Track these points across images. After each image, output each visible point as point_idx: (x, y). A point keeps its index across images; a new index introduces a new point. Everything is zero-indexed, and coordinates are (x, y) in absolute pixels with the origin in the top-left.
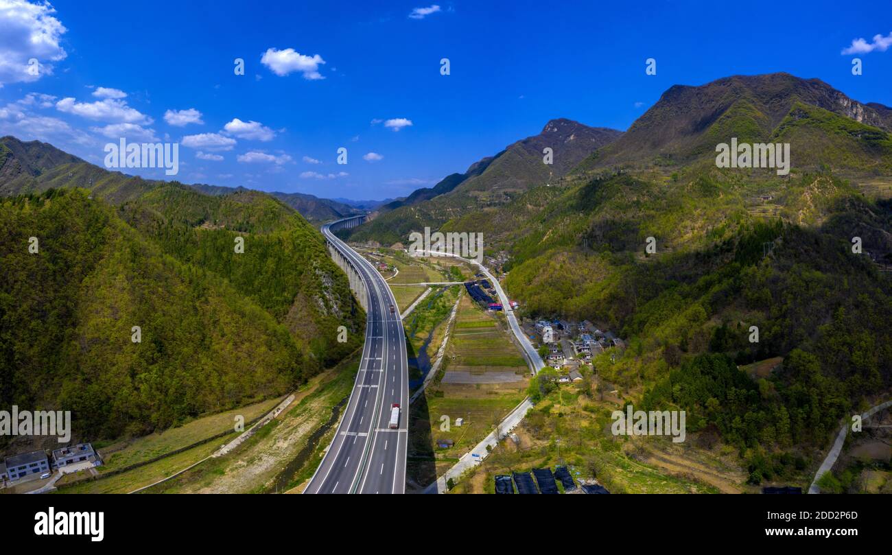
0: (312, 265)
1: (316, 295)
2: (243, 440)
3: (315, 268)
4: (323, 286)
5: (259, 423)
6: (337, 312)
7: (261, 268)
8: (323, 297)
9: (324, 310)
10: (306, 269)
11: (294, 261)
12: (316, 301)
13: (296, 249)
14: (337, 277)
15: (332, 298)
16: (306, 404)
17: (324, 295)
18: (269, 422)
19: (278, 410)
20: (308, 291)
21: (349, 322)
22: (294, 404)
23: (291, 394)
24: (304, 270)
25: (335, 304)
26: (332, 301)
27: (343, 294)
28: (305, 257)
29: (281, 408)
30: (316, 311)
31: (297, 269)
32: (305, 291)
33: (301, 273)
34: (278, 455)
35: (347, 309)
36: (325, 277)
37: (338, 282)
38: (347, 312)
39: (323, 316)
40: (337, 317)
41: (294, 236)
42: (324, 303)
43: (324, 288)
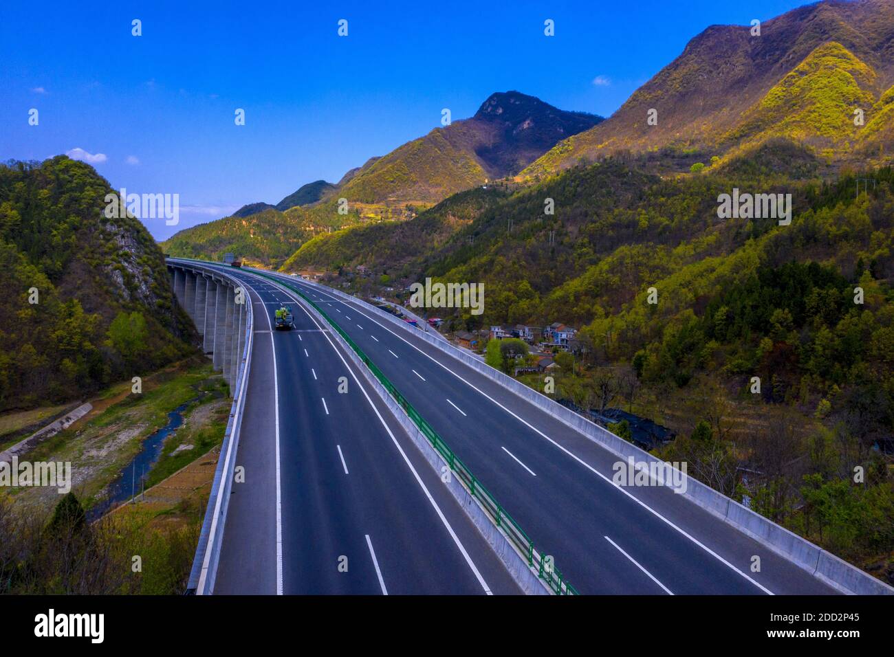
1: (108, 265)
2: (17, 455)
4: (121, 252)
5: (38, 433)
6: (146, 297)
8: (123, 269)
9: (124, 291)
10: (85, 222)
11: (60, 207)
12: (108, 276)
13: (62, 188)
14: (146, 240)
15: (139, 272)
16: (117, 413)
17: (123, 266)
18: (56, 433)
19: (68, 419)
20: (91, 258)
21: (168, 315)
22: (93, 413)
23: (84, 402)
24: (81, 225)
25: (143, 283)
26: (138, 278)
27: (157, 269)
28: (83, 201)
29: (72, 417)
30: (107, 292)
31: (68, 220)
32: (85, 257)
33: (75, 228)
34: (96, 464)
35: (164, 294)
36: (123, 237)
37: (148, 250)
38: (165, 298)
39: (121, 301)
40: (146, 305)
41: (57, 167)
42: (124, 279)
43: (121, 256)
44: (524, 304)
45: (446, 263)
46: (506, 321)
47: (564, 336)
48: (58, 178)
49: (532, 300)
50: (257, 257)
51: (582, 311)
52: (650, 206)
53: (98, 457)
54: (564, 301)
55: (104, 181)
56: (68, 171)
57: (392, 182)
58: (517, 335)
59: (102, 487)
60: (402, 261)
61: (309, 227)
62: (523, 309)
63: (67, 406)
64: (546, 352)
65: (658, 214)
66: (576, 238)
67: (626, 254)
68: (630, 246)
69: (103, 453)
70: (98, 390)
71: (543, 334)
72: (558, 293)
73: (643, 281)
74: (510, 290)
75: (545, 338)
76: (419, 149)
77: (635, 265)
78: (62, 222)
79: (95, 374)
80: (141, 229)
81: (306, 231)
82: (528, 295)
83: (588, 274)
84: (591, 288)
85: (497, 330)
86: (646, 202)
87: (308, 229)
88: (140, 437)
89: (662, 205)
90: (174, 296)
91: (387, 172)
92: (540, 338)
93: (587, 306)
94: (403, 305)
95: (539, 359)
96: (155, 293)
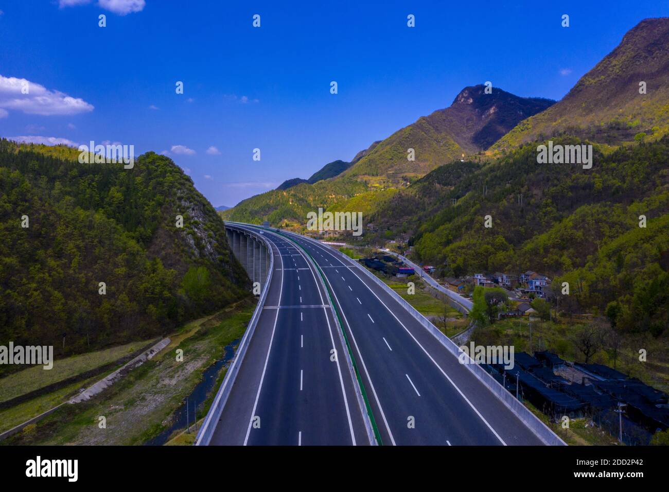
0: (175, 194)
1: (183, 231)
2: (111, 383)
3: (180, 199)
4: (192, 221)
5: (128, 364)
6: (211, 254)
7: (102, 199)
8: (194, 234)
9: (195, 250)
10: (167, 199)
11: (150, 189)
12: (184, 239)
13: (151, 175)
14: (209, 211)
15: (205, 236)
16: (188, 346)
17: (194, 231)
18: (142, 363)
19: (152, 352)
20: (172, 226)
21: (227, 267)
22: (171, 346)
23: (164, 337)
24: (164, 201)
25: (208, 243)
26: (205, 240)
27: (218, 233)
28: (165, 184)
29: (155, 350)
30: (183, 251)
31: (155, 199)
32: (167, 226)
33: (160, 205)
34: (167, 392)
35: (224, 252)
36: (193, 209)
37: (211, 219)
38: (224, 255)
39: (193, 258)
40: (211, 260)
41: (148, 160)
42: (195, 241)
43: (192, 224)
44: (501, 255)
45: (435, 220)
46: (486, 269)
47: (538, 283)
48: (148, 169)
49: (507, 251)
50: (295, 219)
51: (552, 262)
52: (603, 171)
53: (169, 385)
54: (535, 252)
55: (179, 169)
56: (154, 163)
57: (391, 159)
58: (497, 282)
59: (168, 414)
60: (401, 220)
61: (331, 195)
62: (500, 260)
63: (151, 341)
64: (523, 298)
65: (611, 177)
66: (541, 199)
67: (587, 212)
68: (590, 205)
69: (174, 382)
70: (175, 327)
71: (519, 281)
72: (529, 246)
73: (604, 235)
74: (488, 244)
75: (520, 284)
76: (410, 134)
77: (596, 222)
78: (151, 200)
79: (172, 315)
80: (206, 203)
81: (329, 198)
82: (504, 248)
83: (553, 230)
84: (558, 242)
85: (479, 277)
86: (599, 167)
87: (330, 197)
88: (202, 369)
89: (613, 169)
90: (231, 253)
91: (387, 152)
92: (517, 284)
93: (555, 257)
94: (403, 255)
95: (519, 303)
96: (217, 251)
